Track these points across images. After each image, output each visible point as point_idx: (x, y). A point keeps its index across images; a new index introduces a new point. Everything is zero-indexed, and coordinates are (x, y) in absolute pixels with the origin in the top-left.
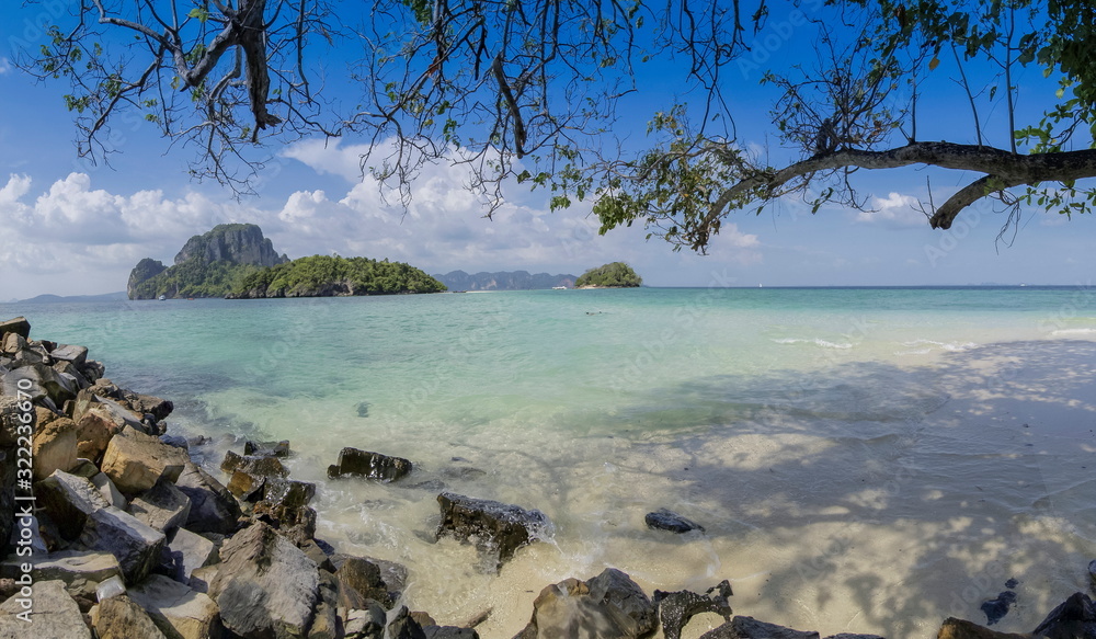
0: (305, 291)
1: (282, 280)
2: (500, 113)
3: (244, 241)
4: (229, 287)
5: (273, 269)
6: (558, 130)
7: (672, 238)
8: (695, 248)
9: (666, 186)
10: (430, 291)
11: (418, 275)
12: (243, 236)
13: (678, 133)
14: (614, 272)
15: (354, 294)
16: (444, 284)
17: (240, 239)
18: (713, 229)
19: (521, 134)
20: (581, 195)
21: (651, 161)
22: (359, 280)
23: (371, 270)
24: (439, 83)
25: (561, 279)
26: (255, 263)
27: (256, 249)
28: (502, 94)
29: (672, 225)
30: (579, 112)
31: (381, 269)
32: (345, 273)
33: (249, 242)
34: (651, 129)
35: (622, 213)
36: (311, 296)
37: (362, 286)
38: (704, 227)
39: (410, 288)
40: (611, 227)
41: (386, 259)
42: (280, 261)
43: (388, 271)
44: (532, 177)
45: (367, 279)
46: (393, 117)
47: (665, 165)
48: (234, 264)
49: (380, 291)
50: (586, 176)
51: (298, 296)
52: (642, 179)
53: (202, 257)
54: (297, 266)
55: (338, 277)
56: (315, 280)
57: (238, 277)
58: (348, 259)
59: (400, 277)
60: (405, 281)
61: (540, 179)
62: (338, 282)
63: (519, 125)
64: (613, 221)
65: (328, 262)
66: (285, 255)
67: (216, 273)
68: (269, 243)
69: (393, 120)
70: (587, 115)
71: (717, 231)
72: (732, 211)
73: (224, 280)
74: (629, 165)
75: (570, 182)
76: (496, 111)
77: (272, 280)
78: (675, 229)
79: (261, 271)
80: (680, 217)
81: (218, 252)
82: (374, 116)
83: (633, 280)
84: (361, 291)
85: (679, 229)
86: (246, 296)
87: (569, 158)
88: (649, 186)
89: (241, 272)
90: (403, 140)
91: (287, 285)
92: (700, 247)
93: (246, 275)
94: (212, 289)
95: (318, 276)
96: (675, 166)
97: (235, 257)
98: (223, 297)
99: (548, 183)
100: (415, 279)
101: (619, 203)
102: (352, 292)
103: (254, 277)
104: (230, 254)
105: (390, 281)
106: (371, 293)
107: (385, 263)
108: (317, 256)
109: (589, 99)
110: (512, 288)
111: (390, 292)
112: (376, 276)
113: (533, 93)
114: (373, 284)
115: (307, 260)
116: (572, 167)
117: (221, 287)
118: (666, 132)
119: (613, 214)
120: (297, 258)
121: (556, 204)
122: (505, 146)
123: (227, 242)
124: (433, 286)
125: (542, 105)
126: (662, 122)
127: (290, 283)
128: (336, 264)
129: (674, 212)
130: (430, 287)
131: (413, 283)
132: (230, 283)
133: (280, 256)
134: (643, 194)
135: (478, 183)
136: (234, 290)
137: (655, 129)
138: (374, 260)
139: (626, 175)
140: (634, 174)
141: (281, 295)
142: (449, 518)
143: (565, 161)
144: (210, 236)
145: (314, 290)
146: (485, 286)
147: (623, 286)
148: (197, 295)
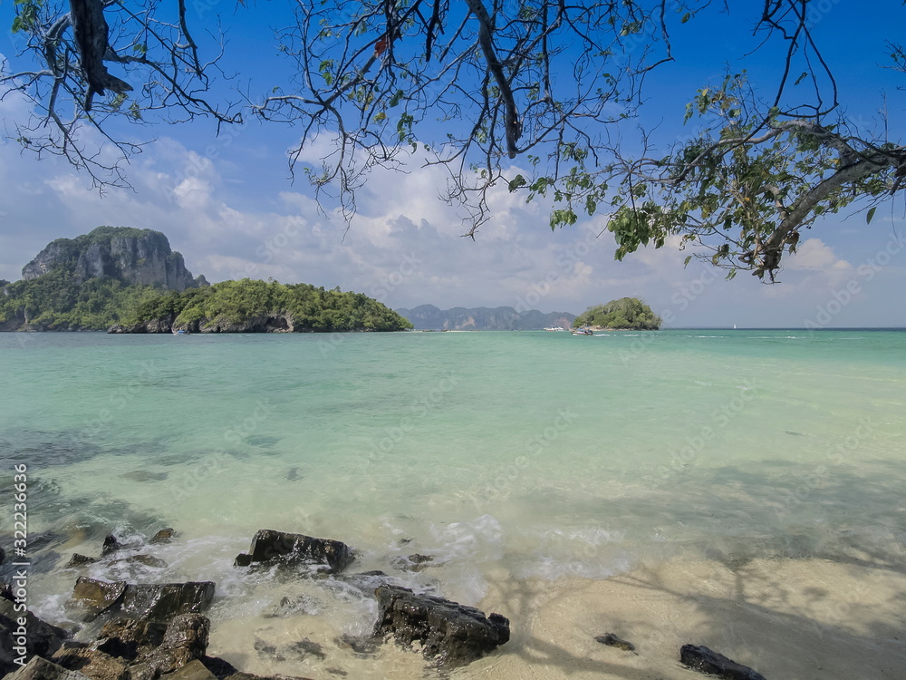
0: (228, 324)
1: (195, 310)
2: (487, 99)
3: (141, 253)
4: (116, 317)
5: (183, 294)
6: (564, 119)
7: (721, 260)
8: (760, 273)
9: (713, 190)
10: (390, 329)
11: (377, 310)
12: (139, 245)
13: (732, 114)
14: (624, 310)
15: (295, 330)
16: (409, 321)
17: (135, 250)
18: (787, 246)
19: (514, 129)
20: (591, 207)
21: (691, 155)
22: (301, 313)
23: (317, 300)
24: (389, 65)
25: (555, 318)
26: (157, 285)
27: (159, 266)
28: (491, 73)
29: (723, 242)
30: (593, 94)
31: (331, 300)
32: (283, 304)
33: (149, 254)
34: (691, 114)
35: (648, 230)
36: (236, 332)
37: (306, 321)
38: (775, 242)
39: (367, 324)
40: (632, 249)
41: (338, 288)
42: (195, 284)
43: (340, 302)
44: (528, 184)
45: (313, 312)
46: (332, 105)
47: (713, 162)
48: (124, 284)
49: (328, 327)
50: (598, 182)
51: (218, 331)
52: (678, 181)
53: (72, 270)
54: (219, 292)
55: (275, 308)
56: (242, 311)
57: (130, 304)
58: (287, 286)
59: (355, 311)
60: (362, 316)
61: (539, 186)
62: (274, 314)
63: (512, 115)
64: (635, 242)
65: (261, 288)
66: (202, 278)
67: (94, 296)
68: (178, 259)
69: (333, 109)
70: (604, 98)
71: (793, 249)
72: (819, 217)
73: (108, 306)
74: (658, 164)
75: (578, 189)
76: (481, 100)
77: (181, 309)
78: (726, 248)
79: (167, 296)
80: (736, 231)
81: (98, 266)
82: (307, 102)
83: (649, 321)
84: (304, 327)
85: (733, 248)
86: (143, 330)
87: (576, 159)
88: (686, 192)
89: (136, 297)
90: (345, 136)
91: (203, 316)
92: (767, 272)
93: (143, 301)
94: (87, 318)
95: (246, 306)
96: (728, 161)
97: (126, 275)
98: (105, 330)
99: (550, 191)
100: (373, 314)
101: (643, 216)
102: (292, 328)
103: (156, 304)
104: (119, 270)
105: (341, 315)
106: (317, 330)
107: (336, 293)
108: (247, 280)
109: (606, 75)
110: (494, 328)
111: (343, 329)
112: (324, 308)
113: (529, 75)
114: (320, 319)
115: (233, 285)
116: (579, 172)
117: (103, 316)
118: (716, 114)
119: (634, 232)
120: (219, 282)
121: (557, 219)
122: (493, 144)
123: (114, 251)
124: (395, 323)
125: (542, 85)
126: (707, 102)
127: (208, 314)
128: (272, 292)
129: (728, 225)
130: (390, 324)
131: (370, 318)
132: (118, 311)
133: (195, 277)
134: (679, 203)
135: (458, 191)
136: (124, 321)
137: (696, 112)
138: (322, 288)
139: (655, 176)
140: (666, 175)
141: (195, 329)
142: (388, 616)
143: (573, 163)
144: (85, 242)
145: (241, 324)
146: (460, 324)
147: (636, 328)
148: (62, 328)
